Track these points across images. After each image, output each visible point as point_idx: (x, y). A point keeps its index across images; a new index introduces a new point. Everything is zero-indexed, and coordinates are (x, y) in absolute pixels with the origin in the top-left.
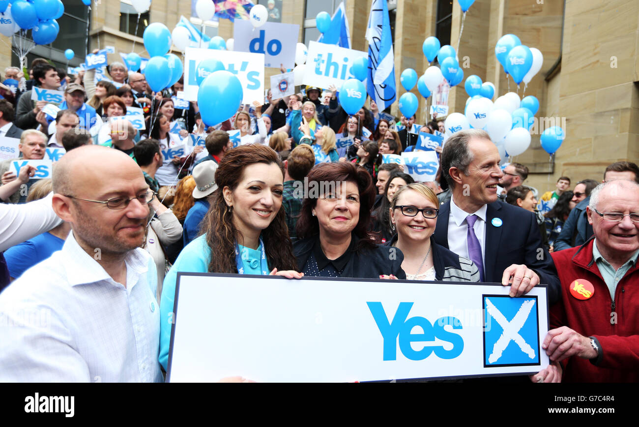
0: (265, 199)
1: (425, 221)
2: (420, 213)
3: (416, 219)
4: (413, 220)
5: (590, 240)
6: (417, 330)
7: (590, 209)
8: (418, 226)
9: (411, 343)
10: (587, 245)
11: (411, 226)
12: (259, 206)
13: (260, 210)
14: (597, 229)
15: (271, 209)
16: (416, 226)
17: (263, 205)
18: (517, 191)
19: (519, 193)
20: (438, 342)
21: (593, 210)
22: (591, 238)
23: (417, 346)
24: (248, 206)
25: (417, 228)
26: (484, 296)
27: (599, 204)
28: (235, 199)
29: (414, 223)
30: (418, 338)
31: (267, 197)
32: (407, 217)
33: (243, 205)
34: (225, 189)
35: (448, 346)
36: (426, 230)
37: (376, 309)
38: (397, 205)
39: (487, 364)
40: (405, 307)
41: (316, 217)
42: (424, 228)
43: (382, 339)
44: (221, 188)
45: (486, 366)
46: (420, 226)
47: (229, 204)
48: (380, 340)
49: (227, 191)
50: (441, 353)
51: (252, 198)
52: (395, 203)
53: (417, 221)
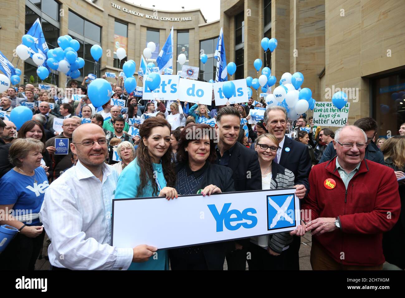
0: (161, 143)
1: (271, 152)
2: (269, 148)
3: (266, 151)
4: (265, 151)
5: (335, 157)
6: (234, 216)
7: (335, 141)
8: (267, 155)
9: (230, 222)
10: (333, 161)
11: (264, 154)
12: (158, 147)
13: (159, 148)
14: (339, 152)
15: (164, 148)
16: (266, 154)
17: (160, 146)
18: (300, 133)
19: (301, 134)
20: (244, 221)
21: (337, 142)
22: (335, 156)
23: (233, 224)
24: (153, 147)
25: (266, 155)
26: (267, 196)
27: (340, 139)
28: (148, 143)
29: (265, 153)
30: (234, 220)
31: (162, 142)
32: (263, 150)
33: (151, 146)
34: (144, 138)
35: (249, 222)
36: (271, 156)
37: (212, 208)
38: (259, 143)
39: (269, 229)
40: (227, 206)
41: (187, 152)
42: (270, 155)
43: (215, 222)
44: (142, 138)
45: (268, 230)
46: (268, 155)
47: (146, 145)
48: (214, 222)
49: (145, 139)
50: (246, 226)
51: (155, 143)
52: (258, 142)
53: (267, 152)
